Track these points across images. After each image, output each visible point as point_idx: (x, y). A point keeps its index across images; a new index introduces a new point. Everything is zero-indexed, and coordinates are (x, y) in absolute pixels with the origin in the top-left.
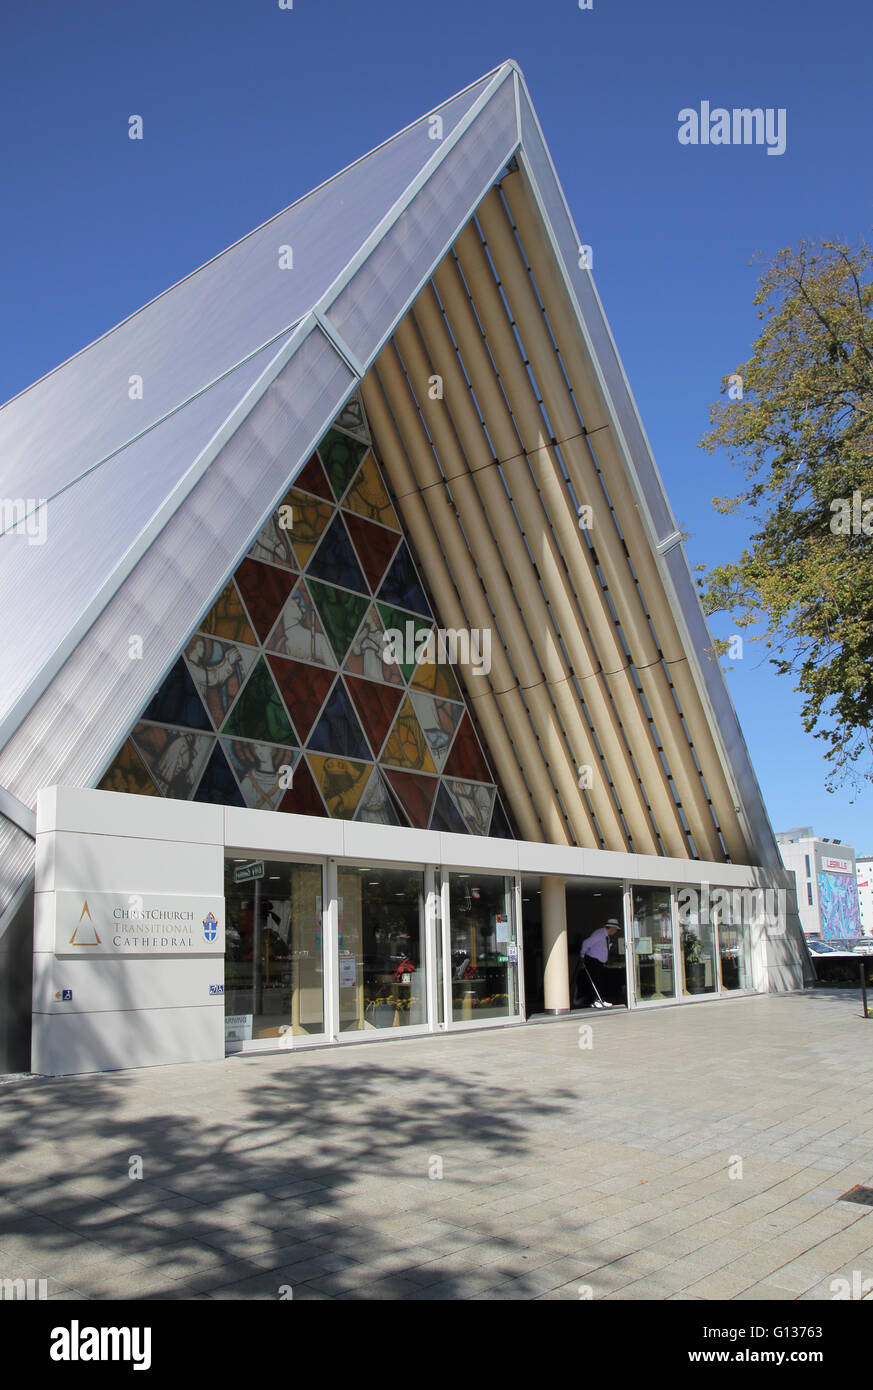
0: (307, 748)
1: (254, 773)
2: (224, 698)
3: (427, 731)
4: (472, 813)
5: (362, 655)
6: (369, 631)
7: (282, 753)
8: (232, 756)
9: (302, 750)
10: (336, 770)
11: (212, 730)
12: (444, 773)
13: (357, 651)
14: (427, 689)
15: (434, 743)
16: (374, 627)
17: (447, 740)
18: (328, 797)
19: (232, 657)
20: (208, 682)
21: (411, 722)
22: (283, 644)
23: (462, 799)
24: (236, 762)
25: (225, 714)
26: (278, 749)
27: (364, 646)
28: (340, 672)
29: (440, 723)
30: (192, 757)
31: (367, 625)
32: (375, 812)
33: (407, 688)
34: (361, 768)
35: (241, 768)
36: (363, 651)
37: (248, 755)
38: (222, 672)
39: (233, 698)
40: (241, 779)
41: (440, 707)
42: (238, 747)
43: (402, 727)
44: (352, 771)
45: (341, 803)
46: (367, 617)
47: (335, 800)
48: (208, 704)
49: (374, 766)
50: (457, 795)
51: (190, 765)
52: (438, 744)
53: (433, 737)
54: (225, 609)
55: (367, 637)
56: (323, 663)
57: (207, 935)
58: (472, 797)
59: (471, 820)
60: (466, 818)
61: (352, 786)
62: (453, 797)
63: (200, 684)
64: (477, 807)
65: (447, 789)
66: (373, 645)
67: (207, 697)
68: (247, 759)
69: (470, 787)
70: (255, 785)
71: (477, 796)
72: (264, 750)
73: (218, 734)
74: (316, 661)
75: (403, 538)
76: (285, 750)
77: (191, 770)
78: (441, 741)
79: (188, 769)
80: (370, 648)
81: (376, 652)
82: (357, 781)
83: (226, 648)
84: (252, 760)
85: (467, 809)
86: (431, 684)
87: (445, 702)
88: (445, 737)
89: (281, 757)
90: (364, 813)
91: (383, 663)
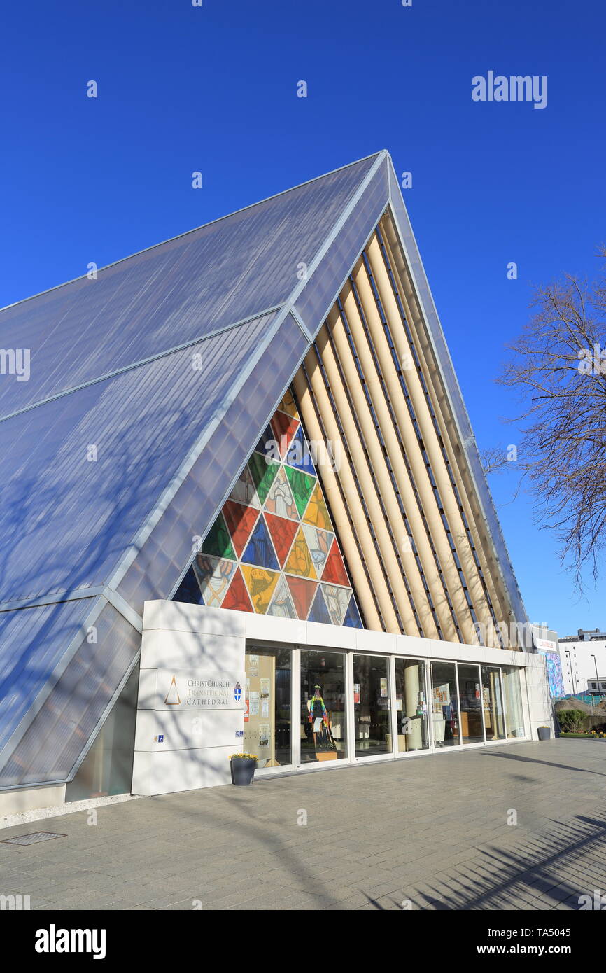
0: (242, 561)
1: (209, 577)
3: (311, 550)
4: (335, 609)
5: (275, 499)
6: (279, 484)
7: (226, 563)
8: (197, 566)
10: (258, 577)
12: (322, 579)
13: (272, 497)
14: (312, 523)
15: (316, 559)
16: (282, 482)
17: (323, 557)
18: (253, 594)
21: (302, 545)
23: (331, 598)
24: (198, 569)
26: (224, 562)
27: (276, 494)
28: (262, 510)
29: (320, 546)
31: (278, 480)
32: (280, 605)
33: (301, 522)
34: (272, 575)
35: (202, 574)
36: (276, 496)
37: (206, 565)
40: (202, 581)
41: (320, 535)
42: (200, 559)
43: (298, 548)
45: (260, 599)
46: (279, 475)
47: (257, 597)
49: (281, 573)
50: (328, 595)
52: (318, 560)
53: (316, 554)
55: (278, 488)
56: (252, 505)
57: (236, 697)
58: (336, 597)
59: (333, 613)
60: (331, 612)
61: (267, 588)
62: (325, 597)
64: (339, 604)
65: (323, 591)
66: (282, 494)
68: (205, 568)
69: (336, 589)
70: (209, 586)
71: (340, 595)
74: (248, 503)
75: (300, 423)
76: (228, 562)
78: (319, 559)
80: (280, 495)
81: (283, 498)
82: (270, 584)
84: (208, 569)
85: (332, 605)
86: (314, 520)
87: (323, 532)
88: (323, 555)
89: (225, 567)
90: (274, 606)
91: (287, 505)
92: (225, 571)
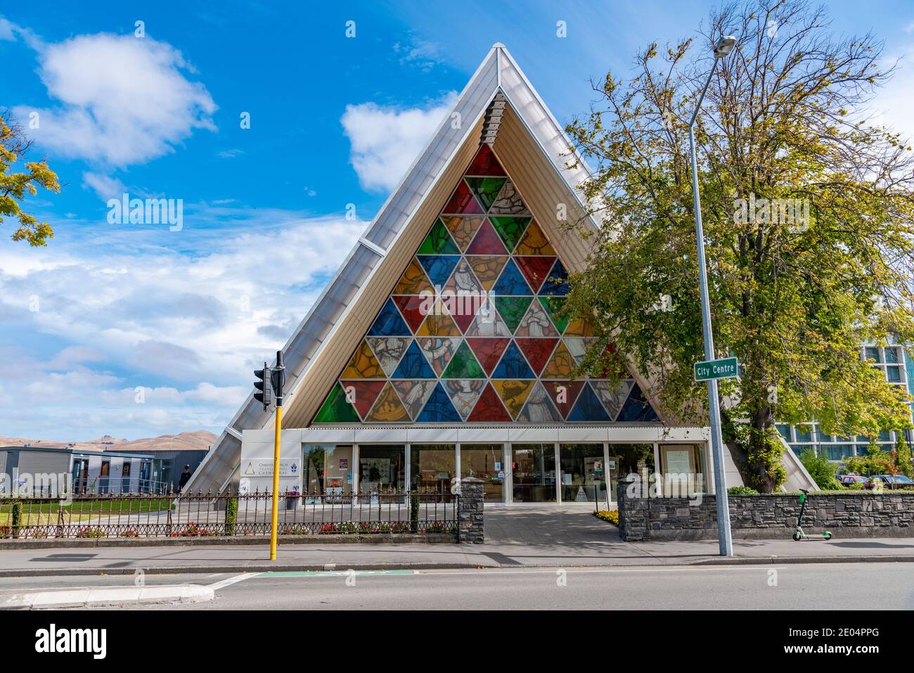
0: (492, 378)
1: (459, 393)
2: (443, 363)
3: (575, 358)
6: (533, 313)
7: (476, 382)
9: (489, 379)
10: (510, 386)
11: (436, 377)
12: (590, 378)
13: (525, 325)
14: (575, 335)
16: (536, 310)
18: (506, 398)
19: (447, 343)
20: (434, 357)
21: (565, 355)
22: (477, 331)
23: (602, 392)
24: (449, 390)
25: (443, 370)
26: (474, 381)
27: (529, 321)
29: (587, 351)
30: (424, 392)
31: (531, 310)
32: (537, 404)
33: (561, 337)
34: (528, 383)
36: (528, 325)
37: (456, 385)
38: (441, 352)
39: (448, 362)
40: (452, 398)
41: (587, 342)
43: (558, 359)
44: (521, 385)
45: (514, 403)
46: (532, 306)
47: (511, 400)
48: (434, 367)
49: (536, 381)
50: (600, 389)
51: (423, 395)
55: (531, 316)
56: (502, 335)
60: (604, 402)
61: (521, 393)
62: (596, 392)
63: (429, 359)
64: (616, 394)
65: (591, 388)
66: (537, 320)
67: (433, 364)
68: (456, 388)
70: (460, 399)
71: (616, 388)
72: (465, 383)
73: (439, 379)
75: (558, 258)
79: (421, 398)
80: (533, 321)
81: (538, 323)
82: (524, 390)
83: (444, 340)
84: (459, 388)
85: (606, 396)
87: (591, 340)
89: (475, 384)
90: (530, 406)
91: (543, 327)
92: (475, 387)
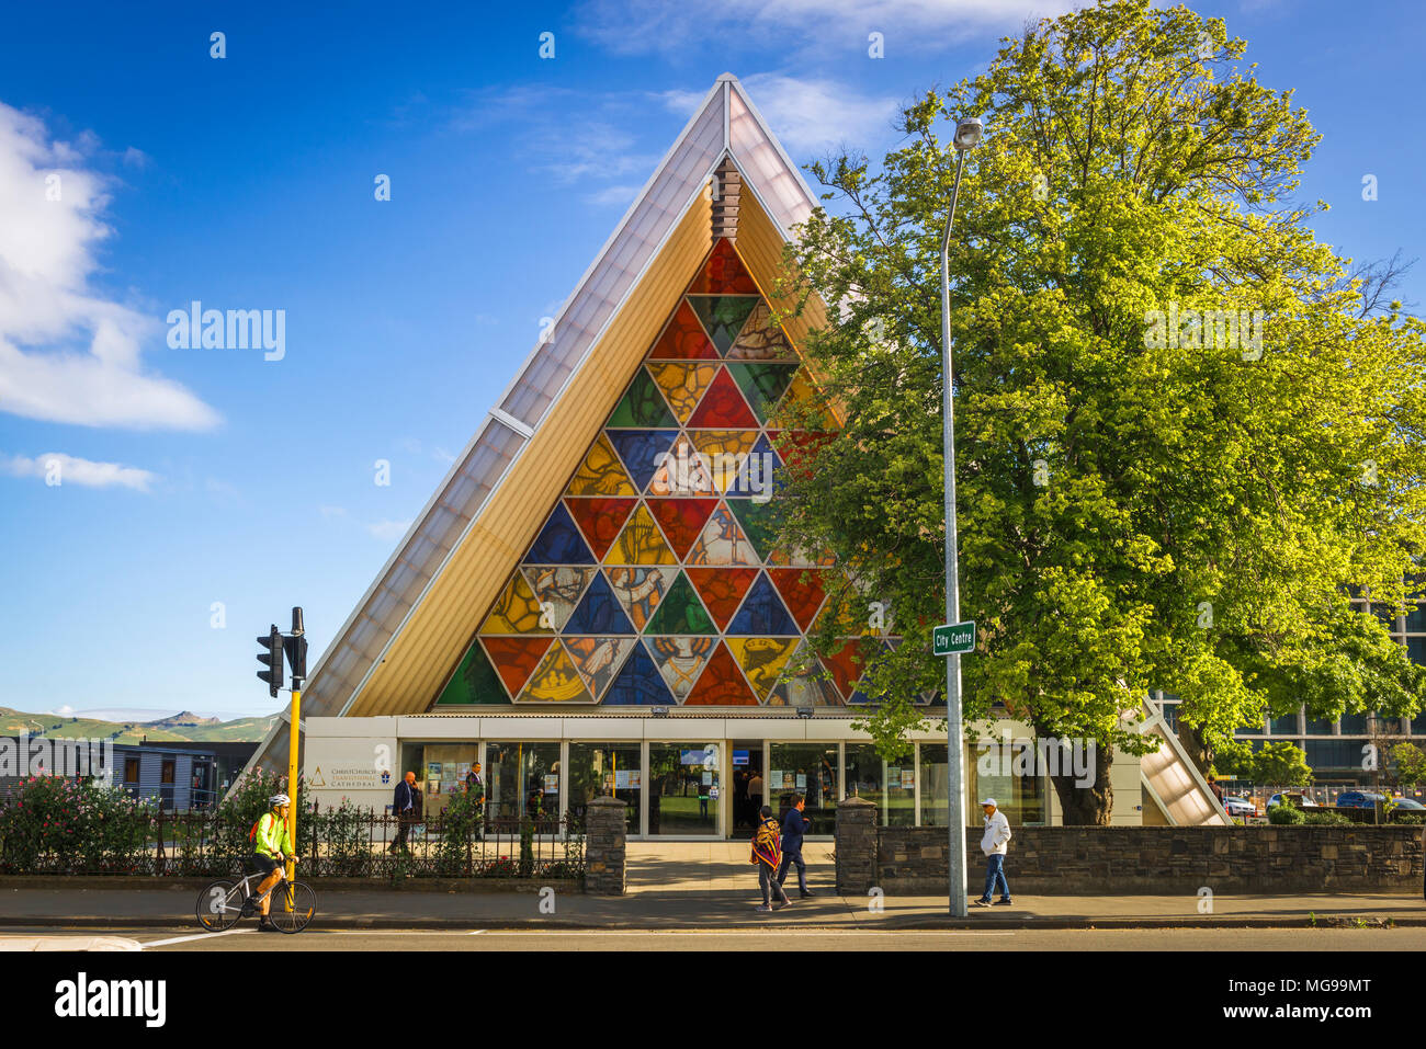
0: (728, 633)
1: (673, 660)
2: (646, 608)
7: (701, 641)
8: (653, 650)
9: (721, 636)
10: (757, 647)
11: (635, 633)
18: (749, 667)
19: (653, 577)
20: (631, 599)
22: (704, 557)
25: (647, 619)
26: (697, 639)
28: (763, 567)
30: (615, 654)
37: (667, 645)
38: (644, 590)
40: (660, 665)
42: (659, 642)
44: (775, 646)
48: (632, 616)
51: (613, 660)
54: (647, 542)
56: (745, 564)
63: (624, 602)
67: (630, 610)
68: (667, 650)
70: (674, 667)
72: (683, 642)
73: (640, 636)
74: (737, 563)
76: (704, 639)
77: (613, 665)
79: (610, 664)
83: (648, 571)
89: (699, 644)
92: (699, 649)
